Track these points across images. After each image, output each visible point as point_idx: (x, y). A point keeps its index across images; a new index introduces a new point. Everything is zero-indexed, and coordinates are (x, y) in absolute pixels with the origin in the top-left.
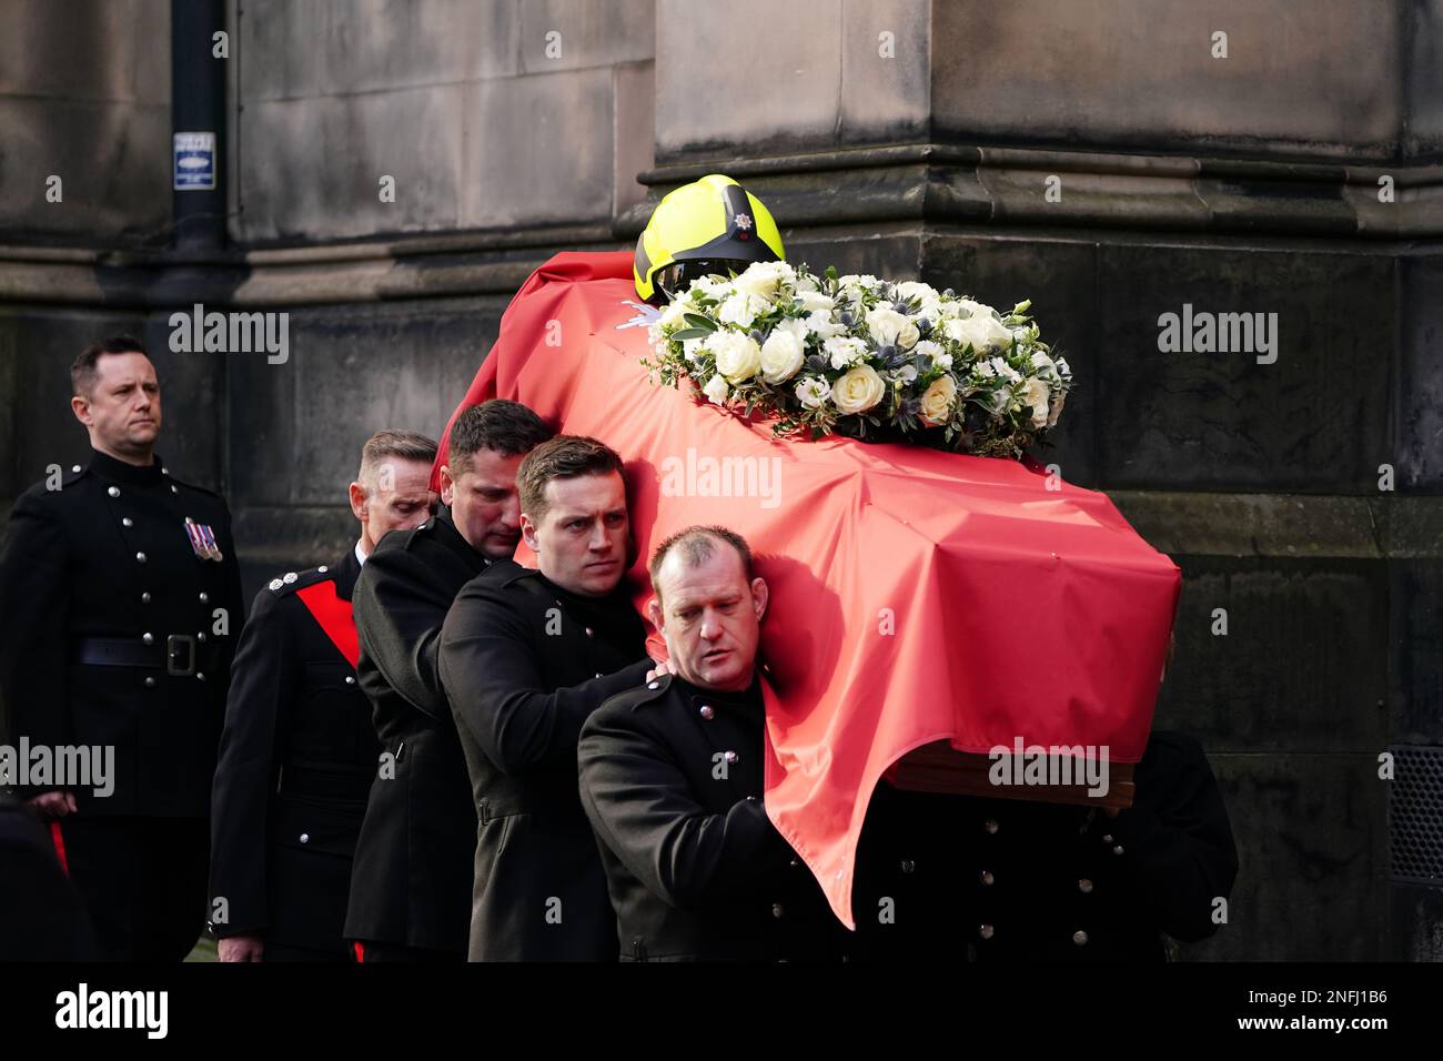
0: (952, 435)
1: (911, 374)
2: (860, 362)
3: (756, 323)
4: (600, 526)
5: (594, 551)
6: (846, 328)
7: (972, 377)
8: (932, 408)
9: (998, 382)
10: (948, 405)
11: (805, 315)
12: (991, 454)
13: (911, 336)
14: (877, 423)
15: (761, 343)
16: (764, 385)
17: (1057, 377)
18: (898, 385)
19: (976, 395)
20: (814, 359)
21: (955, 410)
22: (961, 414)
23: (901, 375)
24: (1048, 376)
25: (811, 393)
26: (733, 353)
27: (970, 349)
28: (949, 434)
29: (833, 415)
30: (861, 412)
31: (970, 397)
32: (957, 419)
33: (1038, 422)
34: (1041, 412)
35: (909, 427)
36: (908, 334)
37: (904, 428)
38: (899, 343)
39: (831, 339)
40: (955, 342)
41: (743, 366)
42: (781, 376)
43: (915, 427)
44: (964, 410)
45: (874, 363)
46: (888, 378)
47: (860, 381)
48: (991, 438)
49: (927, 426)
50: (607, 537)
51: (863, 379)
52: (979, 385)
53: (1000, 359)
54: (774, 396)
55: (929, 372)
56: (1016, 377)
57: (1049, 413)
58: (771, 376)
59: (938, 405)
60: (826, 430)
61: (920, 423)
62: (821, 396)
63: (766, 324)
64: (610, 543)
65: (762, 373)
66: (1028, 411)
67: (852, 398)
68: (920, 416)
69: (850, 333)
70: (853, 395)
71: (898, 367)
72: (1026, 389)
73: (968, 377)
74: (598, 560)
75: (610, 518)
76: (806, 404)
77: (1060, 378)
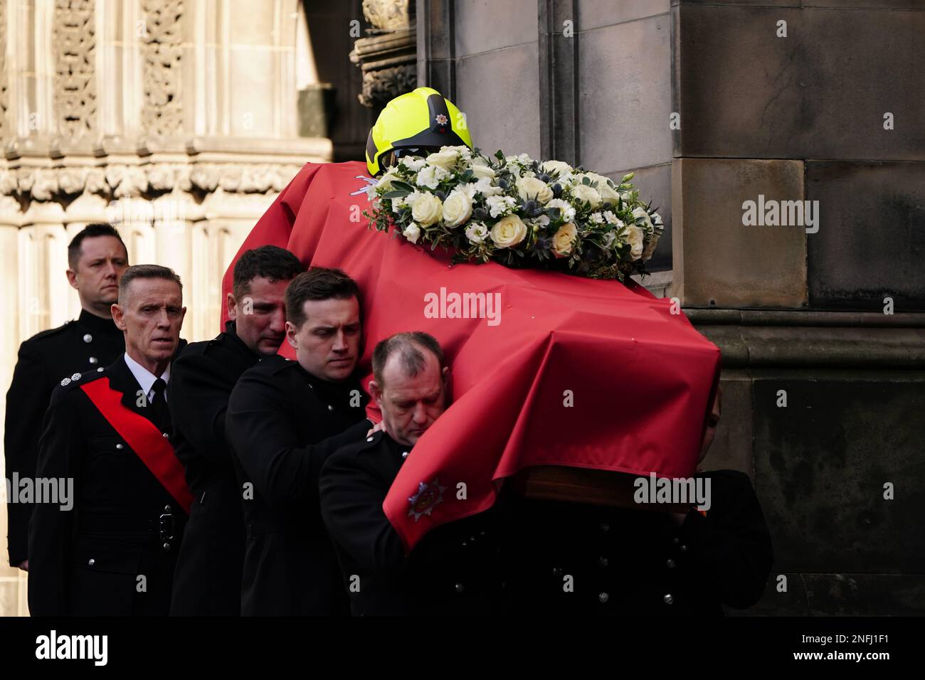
0: (573, 263)
1: (545, 221)
2: (509, 212)
3: (440, 187)
4: (340, 334)
5: (336, 352)
6: (502, 189)
7: (589, 224)
8: (560, 245)
9: (607, 227)
10: (571, 242)
11: (474, 181)
12: (602, 277)
13: (547, 196)
14: (522, 255)
15: (443, 199)
16: (444, 229)
17: (650, 225)
18: (535, 228)
19: (591, 236)
20: (479, 210)
21: (576, 246)
22: (580, 249)
23: (539, 222)
24: (643, 224)
25: (476, 233)
26: (423, 207)
27: (588, 204)
28: (572, 262)
29: (491, 249)
30: (511, 247)
31: (588, 237)
32: (577, 252)
33: (636, 256)
34: (637, 249)
35: (544, 257)
36: (545, 194)
37: (541, 258)
38: (538, 199)
39: (492, 197)
40: (578, 200)
41: (430, 215)
42: (456, 222)
43: (548, 258)
44: (582, 246)
45: (520, 213)
46: (530, 224)
47: (510, 226)
48: (602, 265)
49: (557, 257)
50: (345, 341)
51: (512, 224)
52: (593, 229)
53: (610, 212)
54: (451, 236)
55: (558, 220)
56: (620, 224)
57: (644, 250)
58: (449, 222)
59: (564, 243)
60: (485, 259)
61: (551, 255)
62: (483, 236)
63: (447, 187)
64: (347, 346)
65: (444, 220)
66: (627, 248)
67: (505, 237)
68: (552, 250)
69: (504, 193)
70: (506, 235)
71: (537, 216)
72: (626, 232)
73: (586, 224)
74: (338, 358)
75: (347, 329)
76: (472, 241)
77: (652, 226)
